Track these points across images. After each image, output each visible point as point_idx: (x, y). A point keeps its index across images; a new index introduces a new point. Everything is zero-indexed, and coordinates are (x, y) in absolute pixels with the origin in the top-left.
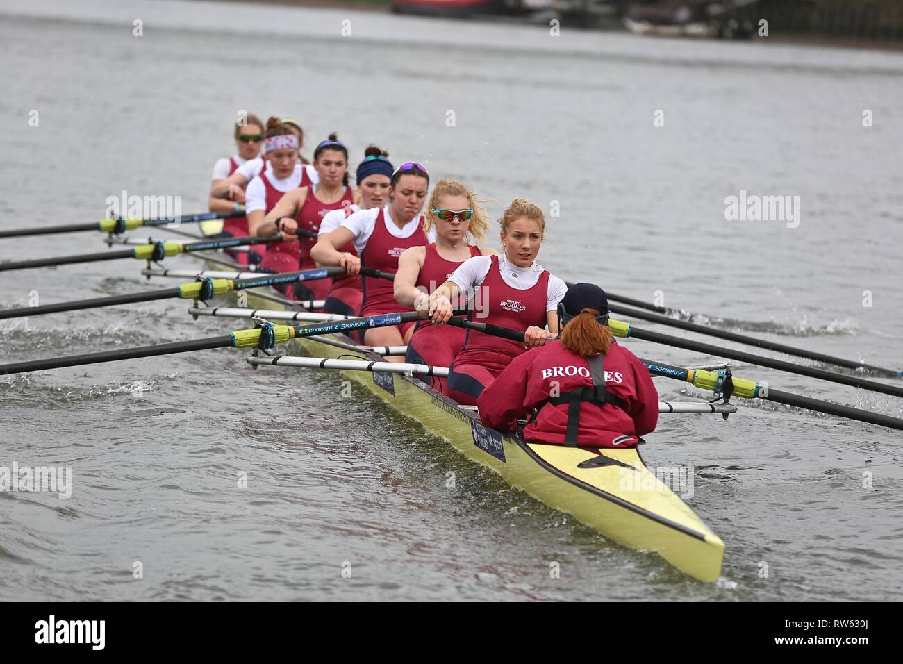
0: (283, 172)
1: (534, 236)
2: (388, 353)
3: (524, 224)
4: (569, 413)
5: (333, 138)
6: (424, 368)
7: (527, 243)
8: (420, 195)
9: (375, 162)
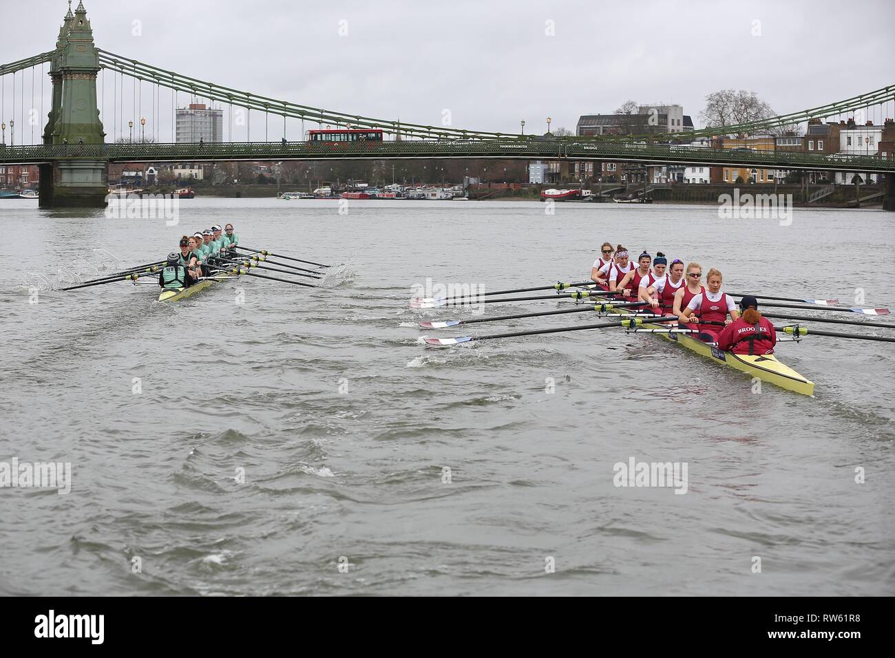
0: (624, 265)
1: (718, 282)
2: (673, 327)
3: (714, 278)
4: (750, 344)
5: (645, 252)
6: (690, 331)
7: (716, 285)
8: (682, 270)
9: (661, 260)
